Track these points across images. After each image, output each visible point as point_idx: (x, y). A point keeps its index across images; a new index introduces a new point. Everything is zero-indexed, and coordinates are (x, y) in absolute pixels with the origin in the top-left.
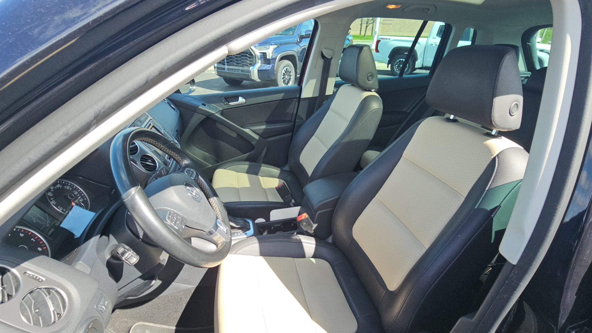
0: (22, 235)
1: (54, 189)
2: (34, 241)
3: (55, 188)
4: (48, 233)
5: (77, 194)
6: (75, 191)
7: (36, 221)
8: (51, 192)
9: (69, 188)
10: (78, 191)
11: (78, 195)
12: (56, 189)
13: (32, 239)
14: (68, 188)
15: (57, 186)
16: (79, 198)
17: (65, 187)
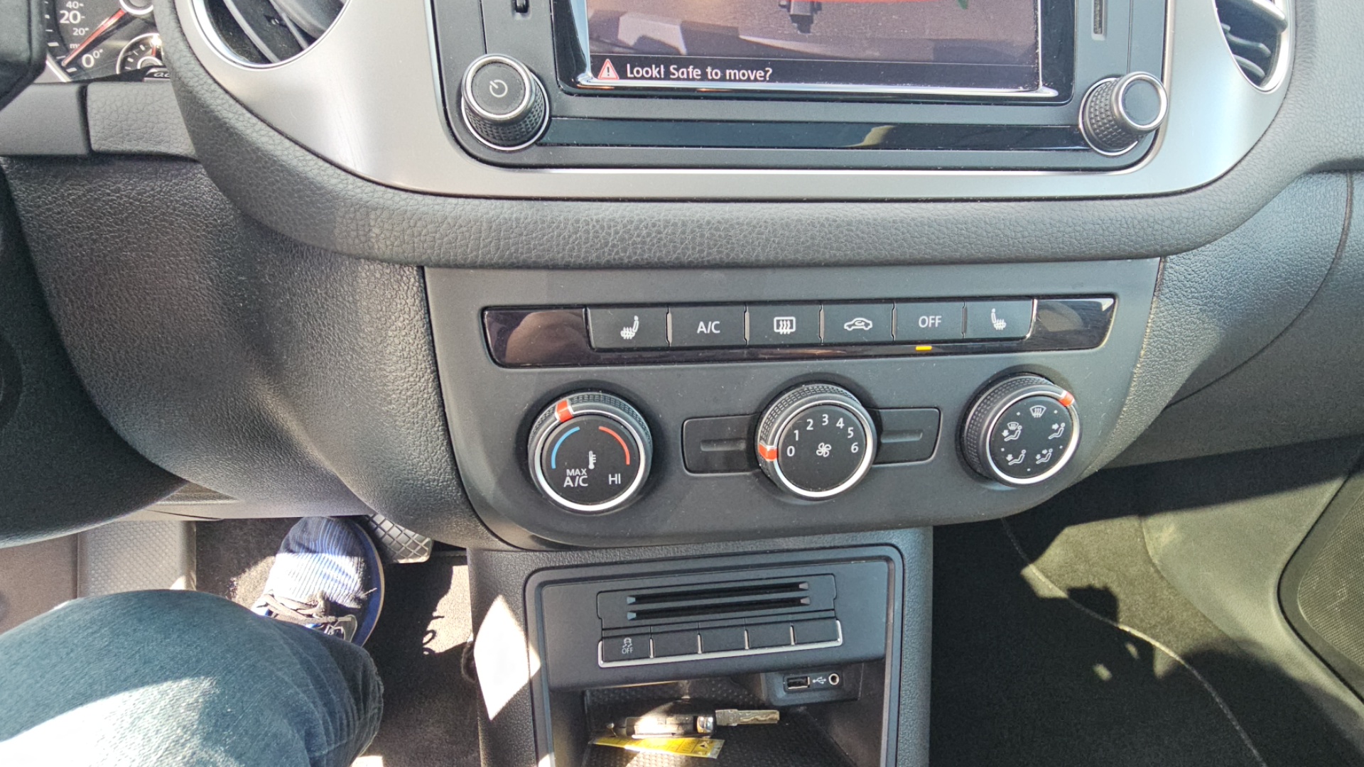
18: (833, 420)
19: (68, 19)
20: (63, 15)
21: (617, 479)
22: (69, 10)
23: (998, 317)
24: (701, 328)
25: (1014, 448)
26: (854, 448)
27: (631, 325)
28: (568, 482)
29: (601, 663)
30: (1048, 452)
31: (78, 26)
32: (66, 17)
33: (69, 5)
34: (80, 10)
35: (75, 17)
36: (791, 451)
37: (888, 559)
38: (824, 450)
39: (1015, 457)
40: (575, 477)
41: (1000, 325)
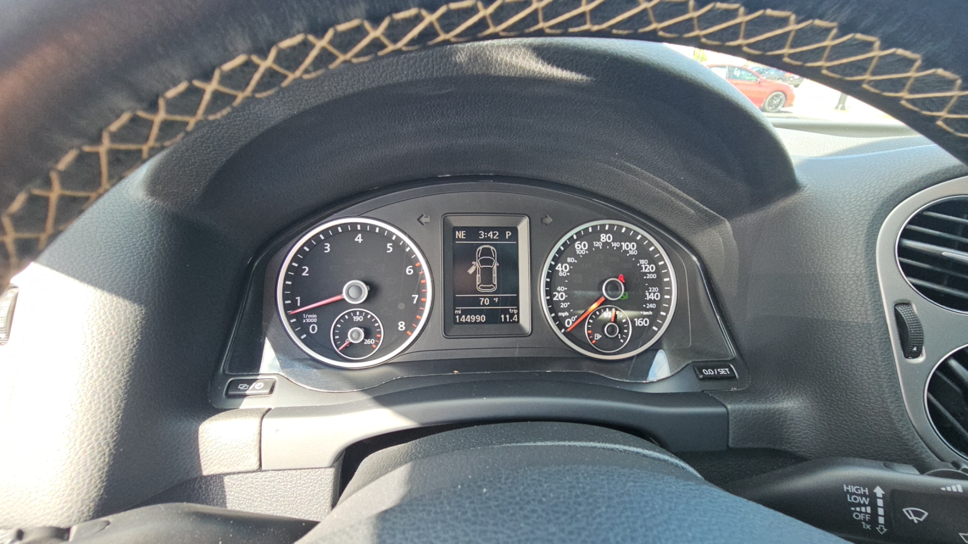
0: (409, 271)
1: (605, 244)
2: (415, 302)
3: (616, 245)
4: (464, 316)
5: (651, 301)
6: (656, 289)
7: (475, 272)
8: (591, 246)
9: (650, 273)
10: (662, 296)
12: (612, 248)
13: (417, 296)
14: (648, 267)
15: (624, 245)
16: (645, 313)
17: (642, 262)
19: (558, 298)
20: (556, 295)
22: (559, 292)
31: (564, 302)
32: (557, 296)
33: (559, 289)
34: (565, 292)
35: (562, 296)
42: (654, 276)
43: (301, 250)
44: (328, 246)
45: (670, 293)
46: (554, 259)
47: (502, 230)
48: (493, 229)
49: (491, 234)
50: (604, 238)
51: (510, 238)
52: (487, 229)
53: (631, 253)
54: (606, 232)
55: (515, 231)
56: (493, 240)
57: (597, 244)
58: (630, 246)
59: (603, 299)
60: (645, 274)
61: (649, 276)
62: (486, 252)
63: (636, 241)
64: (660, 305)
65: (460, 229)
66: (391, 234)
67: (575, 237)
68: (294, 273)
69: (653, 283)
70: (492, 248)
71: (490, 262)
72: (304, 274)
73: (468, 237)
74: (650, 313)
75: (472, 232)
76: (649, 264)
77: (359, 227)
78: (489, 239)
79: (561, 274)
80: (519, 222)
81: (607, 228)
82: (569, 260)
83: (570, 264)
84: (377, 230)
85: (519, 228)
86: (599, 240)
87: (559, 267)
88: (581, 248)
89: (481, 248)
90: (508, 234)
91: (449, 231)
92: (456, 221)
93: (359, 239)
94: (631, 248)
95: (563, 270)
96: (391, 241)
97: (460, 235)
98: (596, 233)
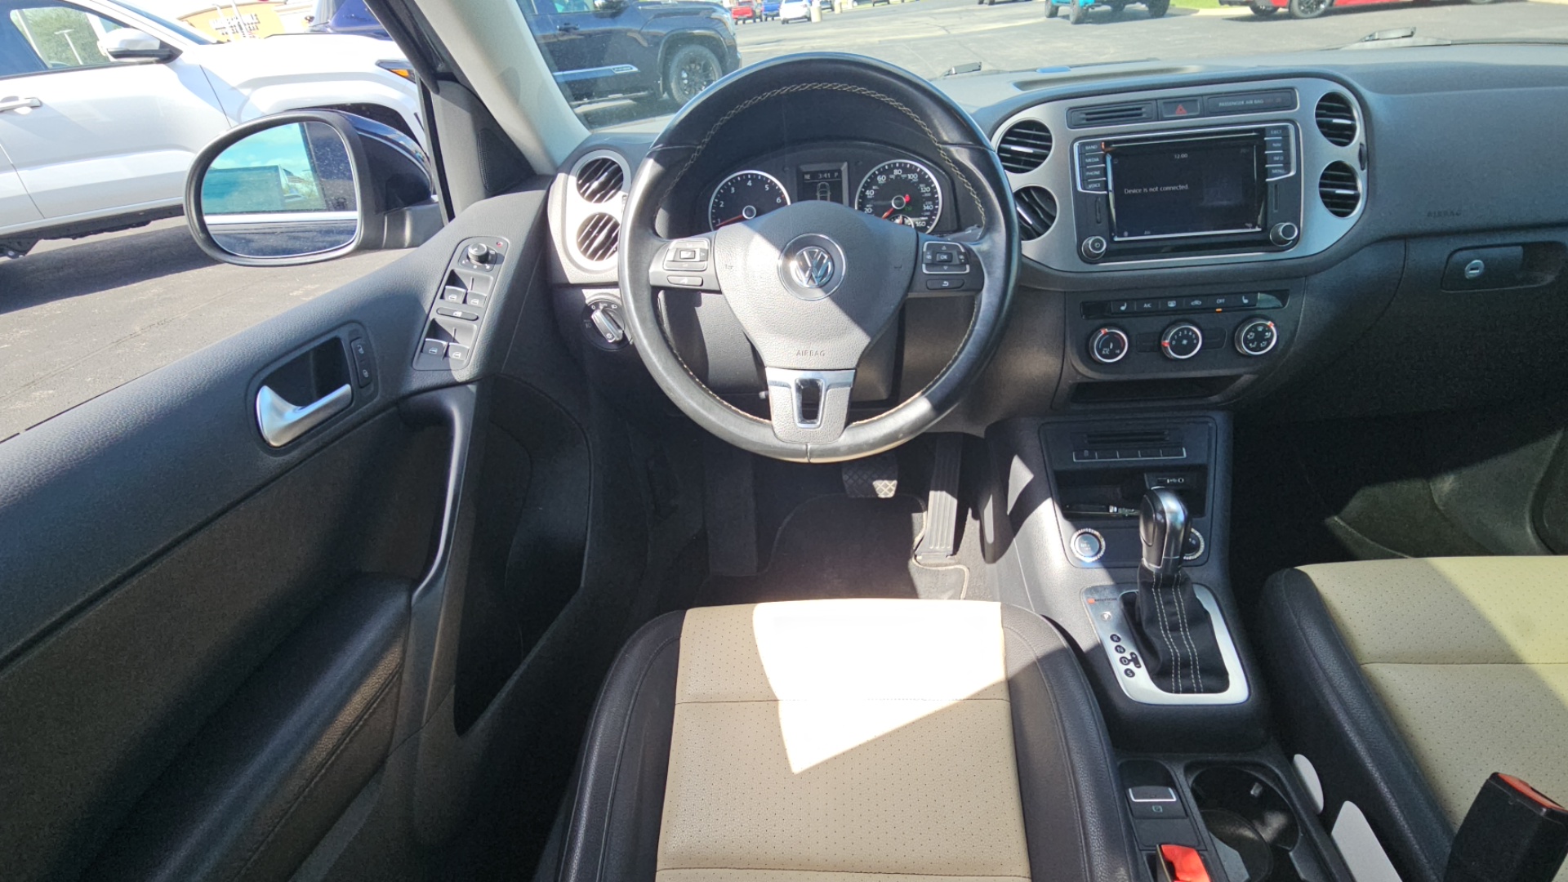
1: (897, 176)
3: (904, 176)
5: (927, 211)
6: (930, 203)
8: (888, 178)
9: (925, 192)
10: (933, 206)
11: (928, 213)
12: (901, 178)
14: (924, 189)
15: (909, 176)
16: (923, 218)
17: (921, 185)
18: (1188, 332)
19: (867, 211)
21: (1118, 351)
23: (1245, 298)
24: (1145, 306)
25: (1252, 341)
26: (1195, 341)
27: (1123, 305)
28: (1104, 352)
29: (1075, 460)
30: (1265, 343)
31: (871, 213)
34: (871, 207)
35: (869, 210)
36: (1174, 343)
37: (1207, 422)
38: (1185, 342)
39: (1253, 344)
40: (1106, 351)
41: (1246, 301)
42: (929, 195)
43: (719, 192)
44: (733, 190)
45: (938, 204)
46: (864, 187)
47: (832, 172)
48: (828, 172)
49: (825, 175)
50: (896, 172)
51: (837, 177)
52: (823, 172)
53: (914, 180)
54: (898, 168)
55: (840, 172)
56: (828, 178)
57: (892, 177)
58: (913, 176)
59: (891, 210)
60: (923, 193)
61: (926, 195)
62: (823, 186)
63: (918, 173)
64: (933, 212)
65: (807, 173)
66: (767, 179)
67: (877, 172)
68: (716, 205)
69: (928, 199)
70: (827, 184)
71: (826, 192)
72: (721, 206)
73: (812, 178)
74: (926, 218)
75: (814, 175)
76: (926, 186)
77: (749, 176)
78: (824, 178)
79: (869, 197)
80: (841, 166)
81: (897, 165)
82: (874, 187)
83: (875, 190)
84: (759, 177)
85: (842, 169)
86: (893, 173)
87: (868, 193)
88: (881, 179)
89: (820, 184)
90: (836, 174)
91: (800, 174)
92: (804, 168)
93: (750, 183)
94: (913, 177)
95: (870, 194)
96: (767, 183)
97: (807, 177)
98: (890, 170)
